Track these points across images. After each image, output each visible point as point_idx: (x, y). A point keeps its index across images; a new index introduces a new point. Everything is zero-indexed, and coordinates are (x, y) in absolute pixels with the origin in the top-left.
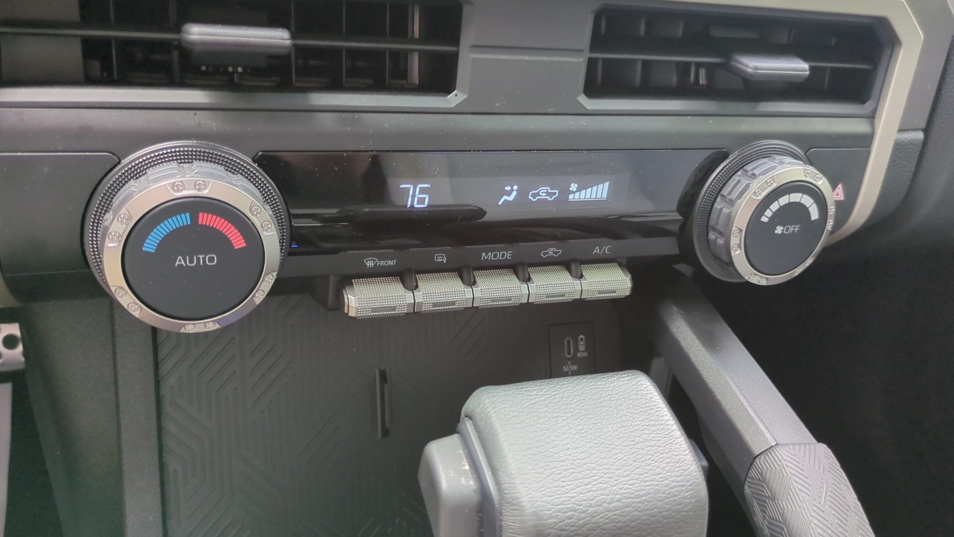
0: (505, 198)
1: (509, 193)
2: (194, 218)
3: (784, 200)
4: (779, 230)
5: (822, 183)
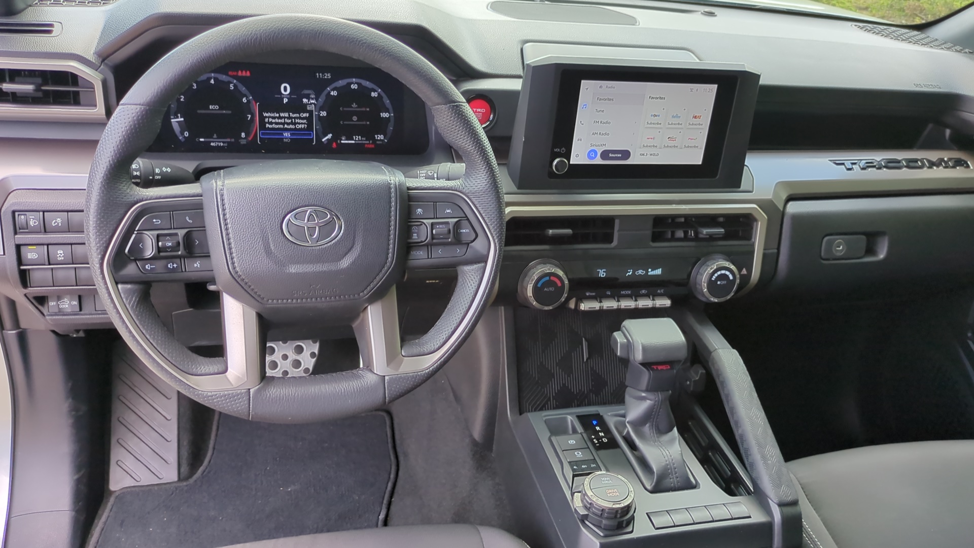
0: (628, 274)
1: (629, 272)
2: (550, 278)
3: (719, 273)
4: (719, 283)
5: (732, 267)
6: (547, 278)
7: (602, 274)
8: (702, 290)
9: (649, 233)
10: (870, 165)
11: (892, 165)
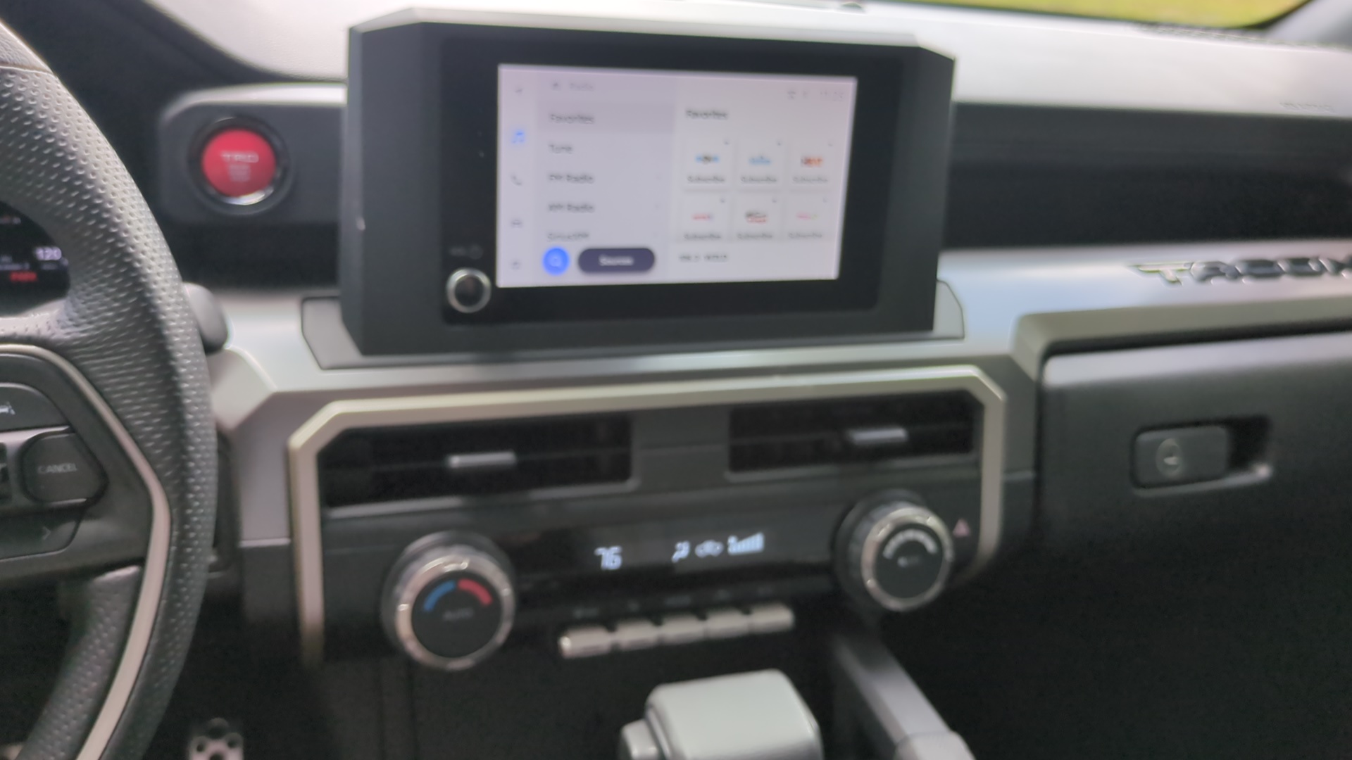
0: (678, 554)
1: (682, 550)
2: (458, 584)
3: (901, 538)
4: (903, 562)
6: (448, 587)
7: (610, 558)
8: (861, 582)
9: (721, 450)
10: (1214, 271)
11: (1262, 270)
